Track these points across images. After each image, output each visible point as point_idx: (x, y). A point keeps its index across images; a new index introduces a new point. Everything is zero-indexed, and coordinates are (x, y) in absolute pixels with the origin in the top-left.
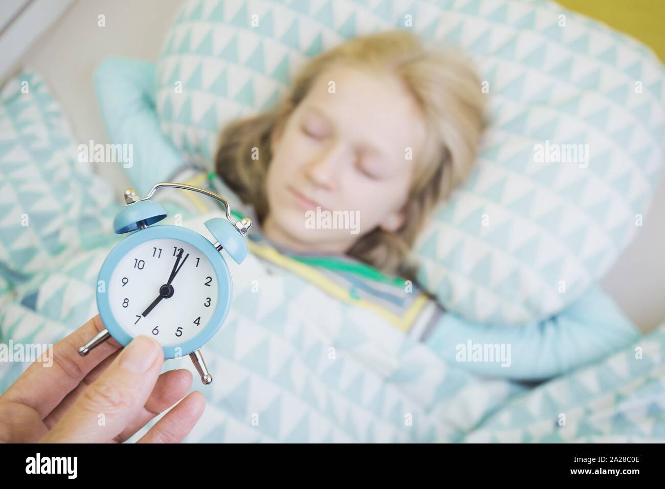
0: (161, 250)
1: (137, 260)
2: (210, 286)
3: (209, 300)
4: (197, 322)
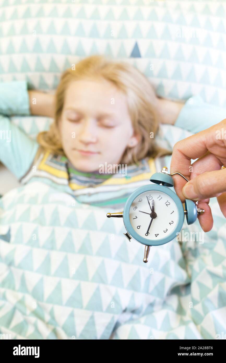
4: (156, 235)
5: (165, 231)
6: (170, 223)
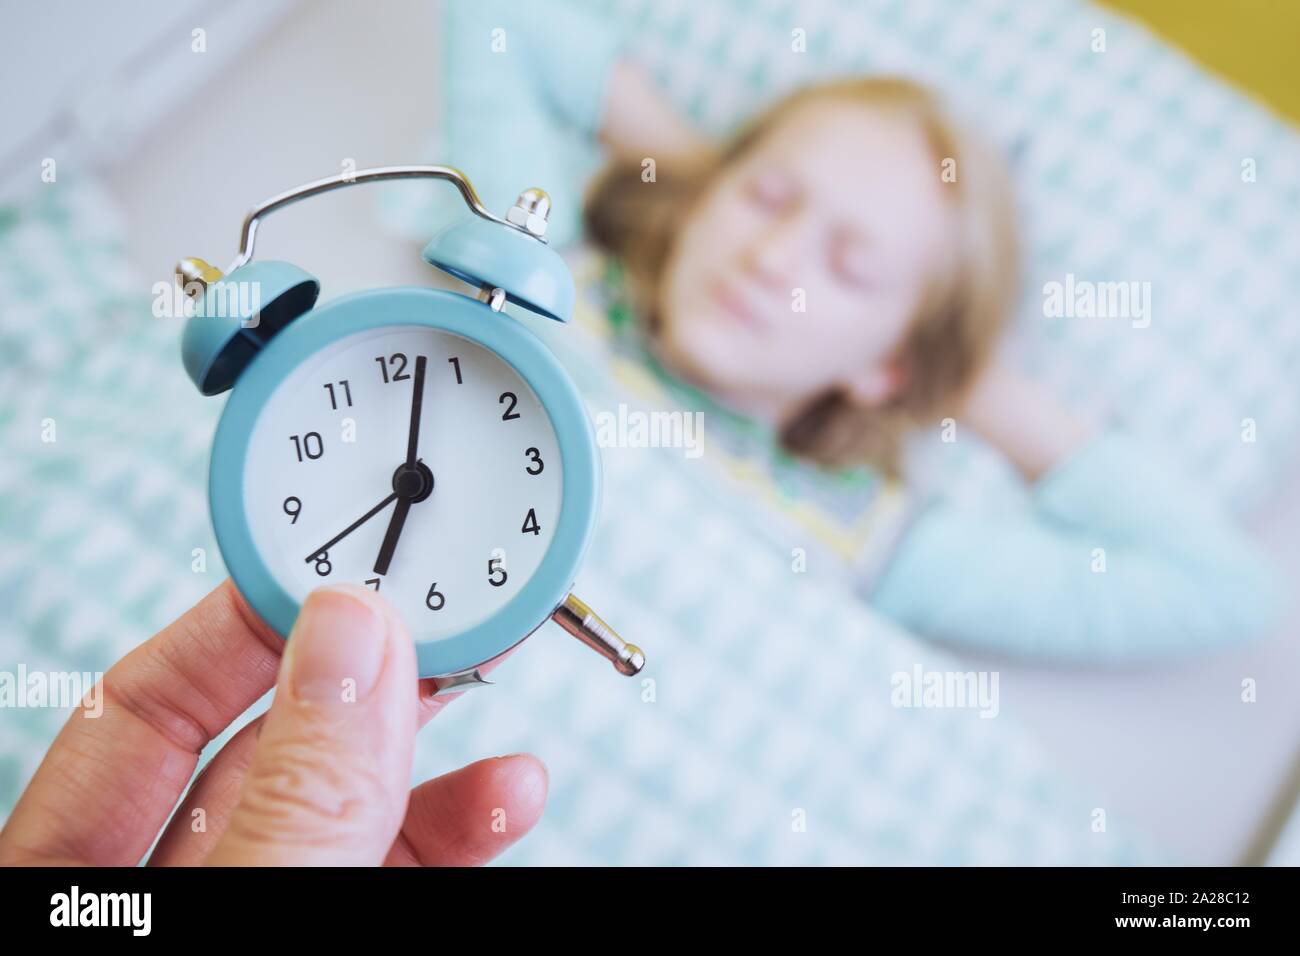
0: (344, 383)
1: (295, 438)
2: (517, 416)
3: (534, 453)
4: (531, 525)
5: (535, 466)
6: (506, 417)
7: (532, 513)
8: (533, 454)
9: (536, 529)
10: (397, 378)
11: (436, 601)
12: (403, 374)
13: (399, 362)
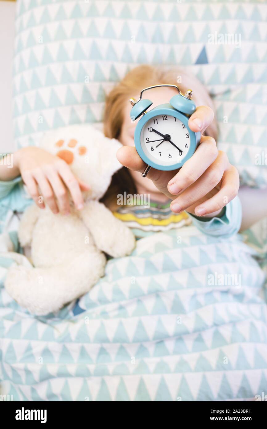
2: (185, 128)
5: (188, 137)
6: (183, 128)
7: (187, 144)
8: (187, 135)
9: (187, 147)
10: (165, 120)
11: (170, 157)
12: (166, 119)
13: (166, 117)
